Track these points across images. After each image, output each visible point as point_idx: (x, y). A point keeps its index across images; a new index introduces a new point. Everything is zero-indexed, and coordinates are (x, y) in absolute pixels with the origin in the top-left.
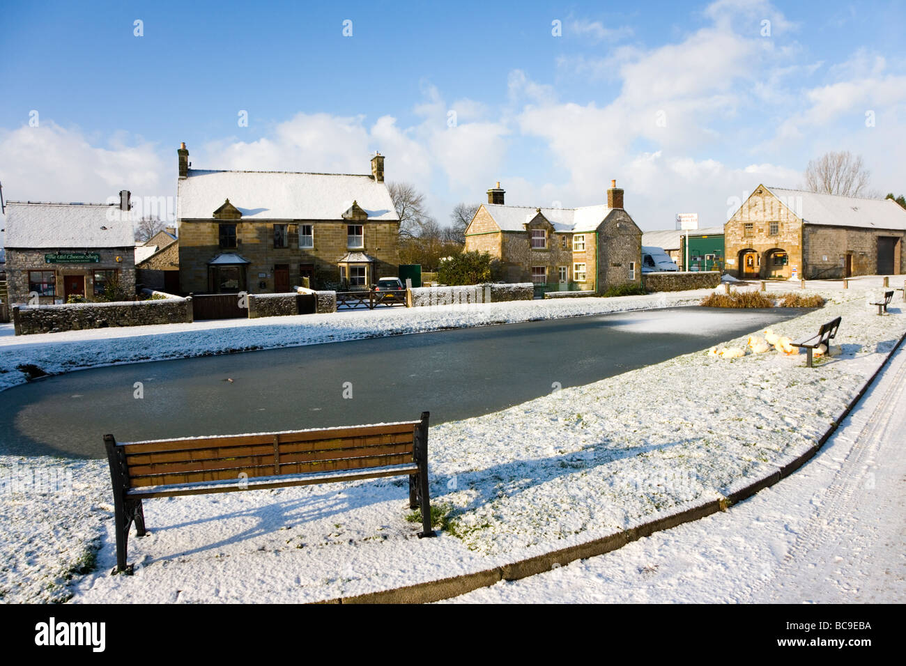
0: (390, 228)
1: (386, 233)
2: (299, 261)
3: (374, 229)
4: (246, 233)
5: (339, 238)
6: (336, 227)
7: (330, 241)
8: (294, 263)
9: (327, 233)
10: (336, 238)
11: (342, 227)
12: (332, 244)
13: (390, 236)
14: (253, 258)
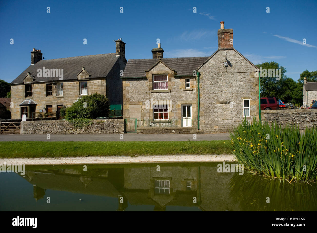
0: (102, 82)
1: (99, 85)
2: (57, 103)
3: (93, 83)
4: (35, 89)
5: (74, 90)
6: (73, 84)
7: (70, 92)
8: (54, 104)
9: (69, 87)
10: (73, 90)
11: (77, 83)
12: (71, 93)
13: (101, 87)
14: (38, 102)
